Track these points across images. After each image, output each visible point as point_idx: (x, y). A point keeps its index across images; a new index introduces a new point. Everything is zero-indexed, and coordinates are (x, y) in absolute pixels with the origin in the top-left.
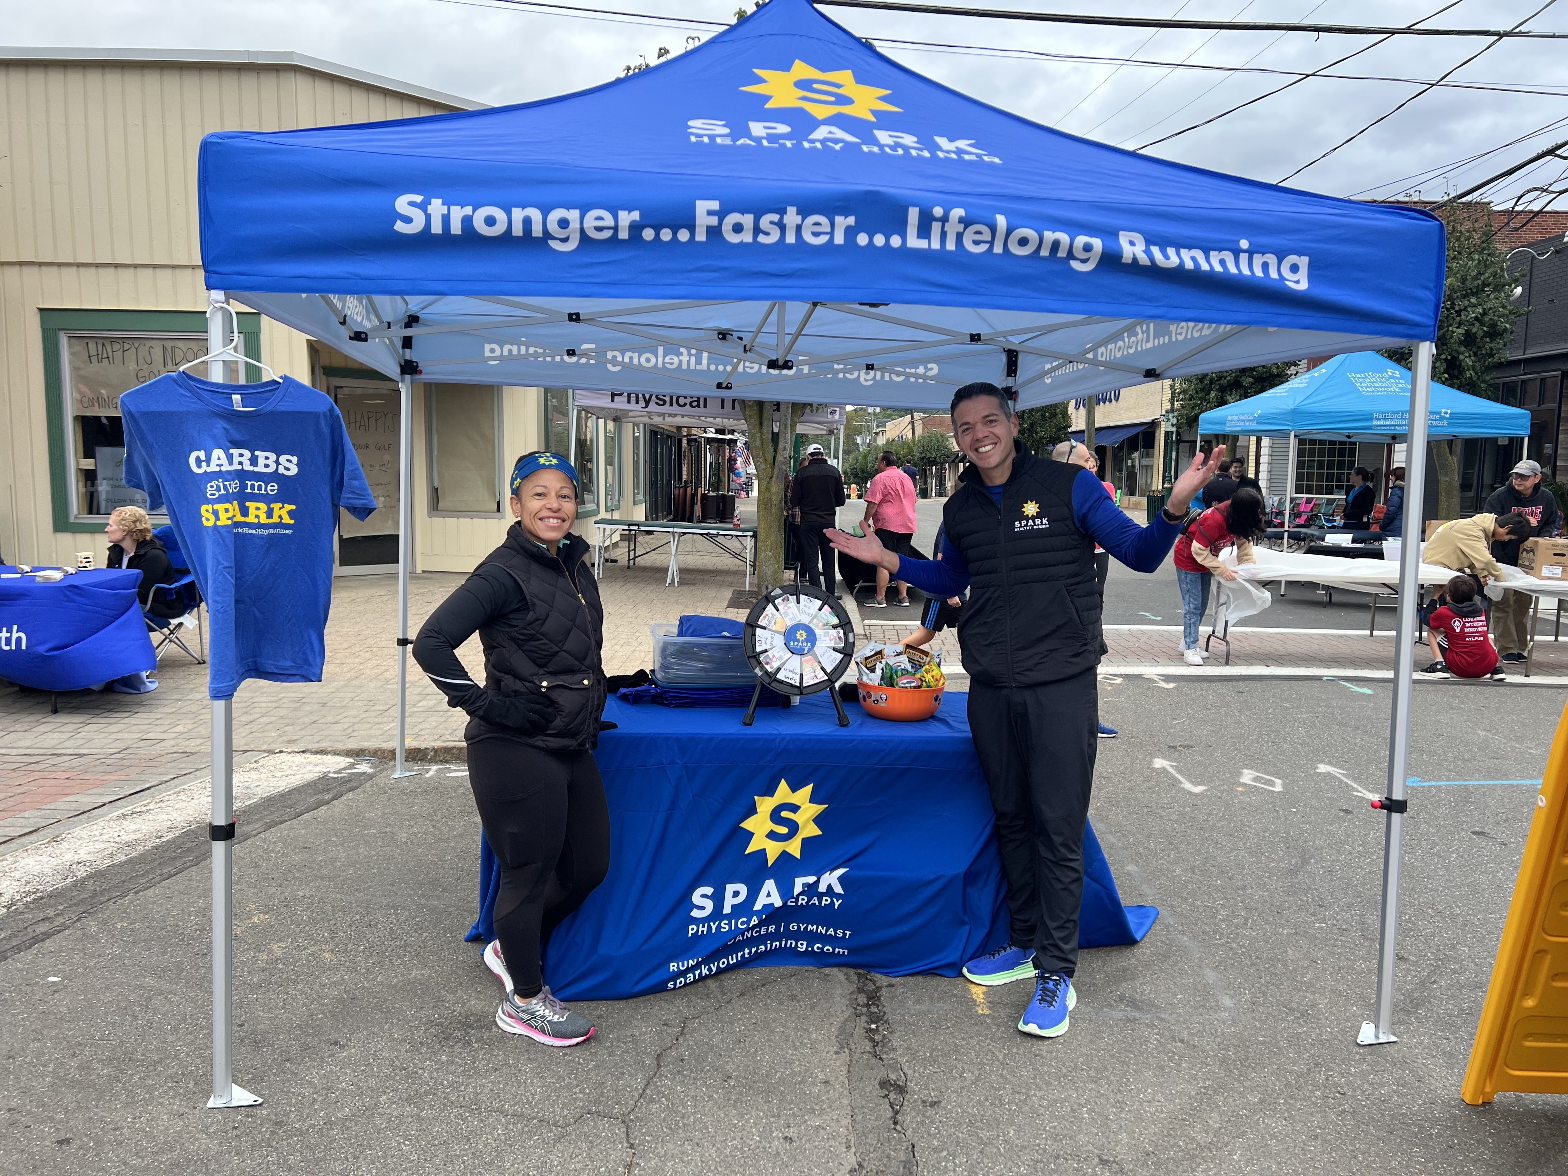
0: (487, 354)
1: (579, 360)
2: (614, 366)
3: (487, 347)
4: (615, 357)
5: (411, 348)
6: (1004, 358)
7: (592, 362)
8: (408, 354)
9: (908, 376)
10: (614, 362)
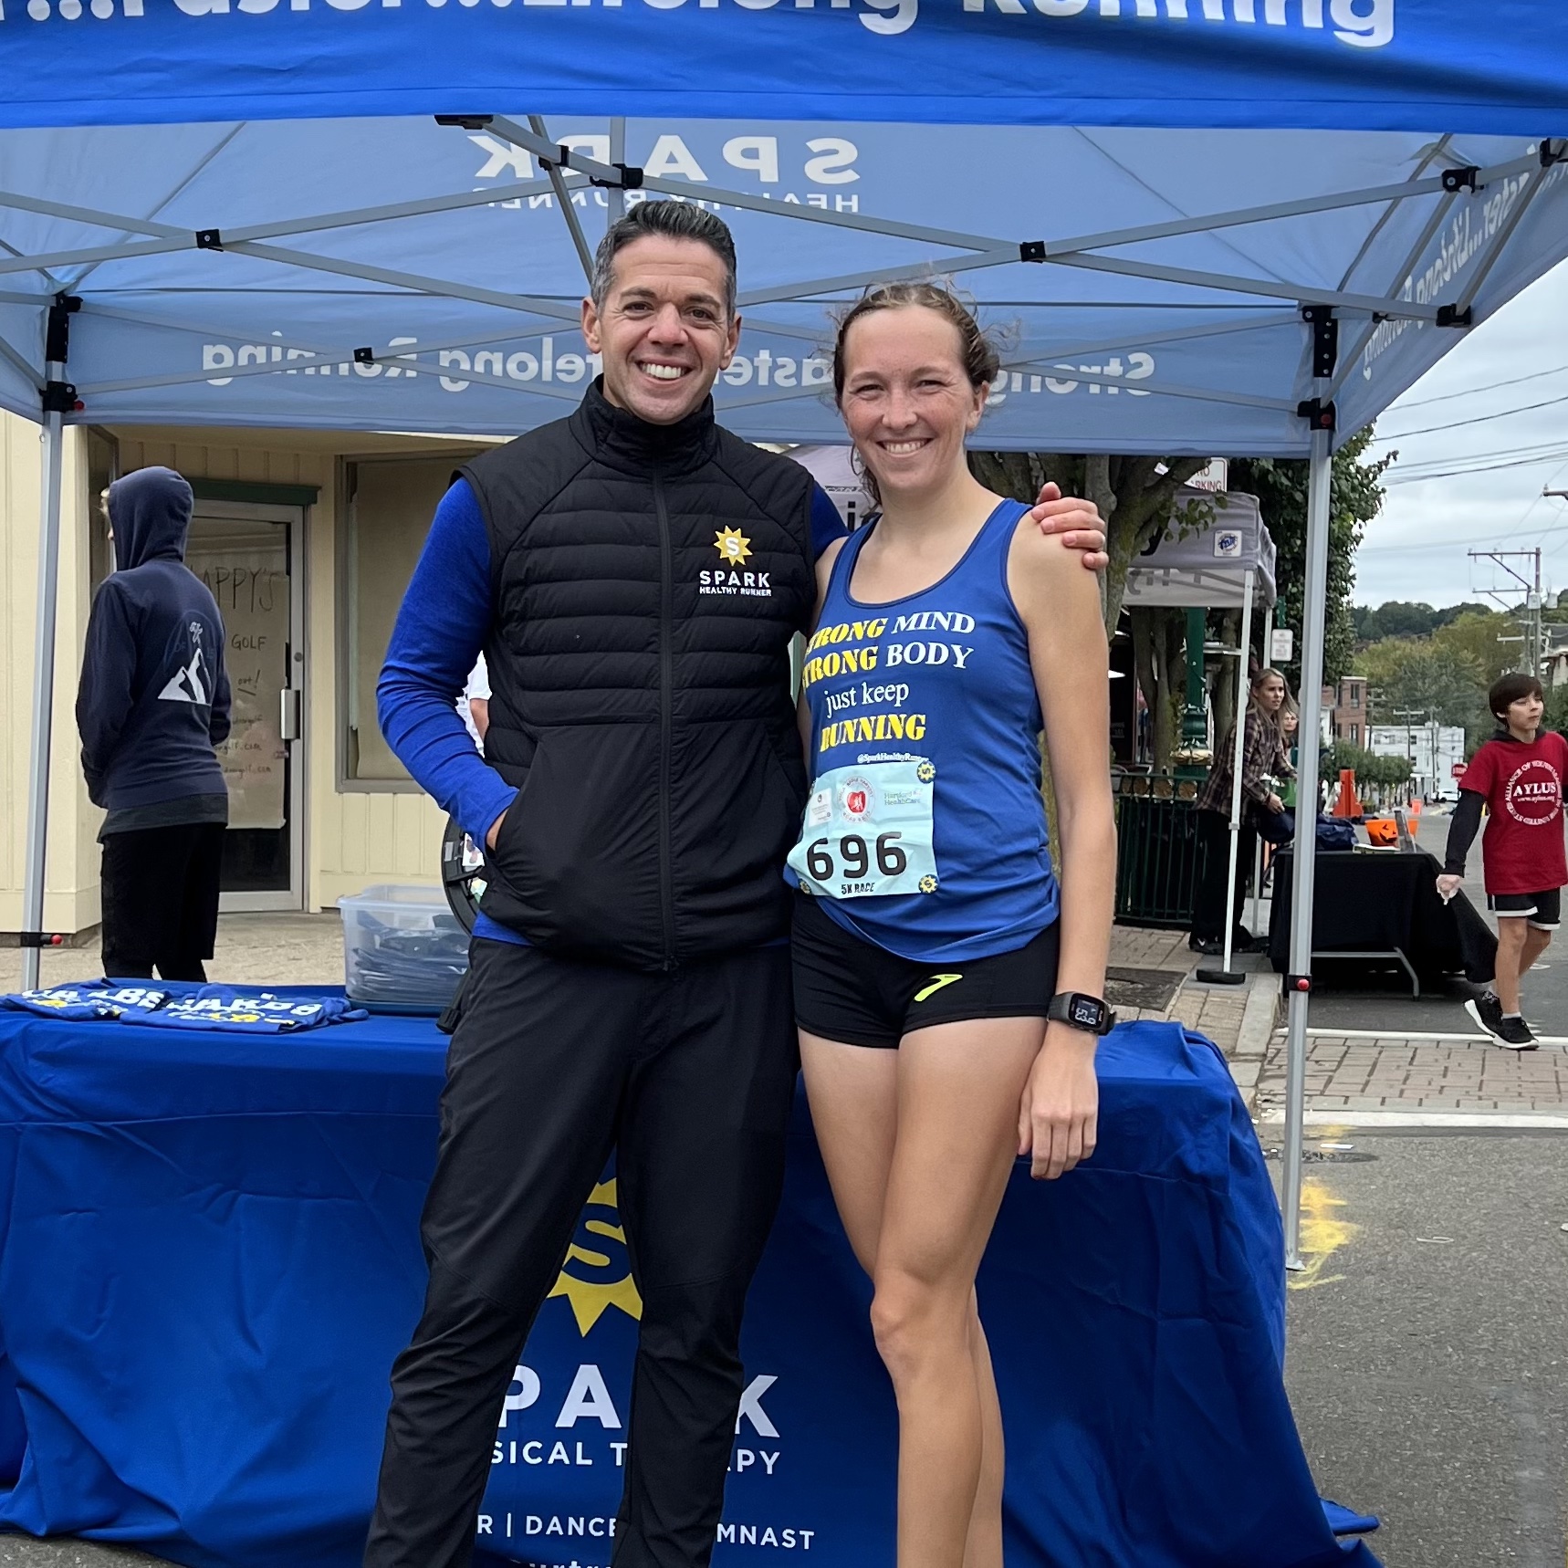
0: (208, 364)
1: (384, 371)
2: (454, 380)
3: (209, 352)
4: (455, 363)
5: (65, 361)
6: (1305, 334)
7: (411, 374)
8: (57, 372)
9: (1084, 382)
10: (455, 373)
